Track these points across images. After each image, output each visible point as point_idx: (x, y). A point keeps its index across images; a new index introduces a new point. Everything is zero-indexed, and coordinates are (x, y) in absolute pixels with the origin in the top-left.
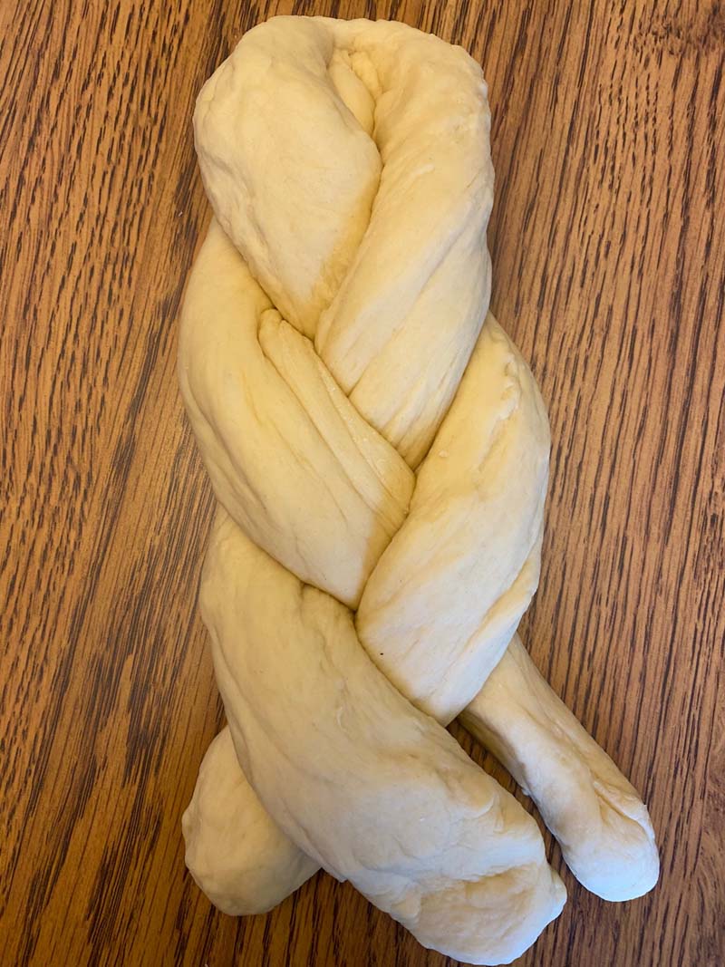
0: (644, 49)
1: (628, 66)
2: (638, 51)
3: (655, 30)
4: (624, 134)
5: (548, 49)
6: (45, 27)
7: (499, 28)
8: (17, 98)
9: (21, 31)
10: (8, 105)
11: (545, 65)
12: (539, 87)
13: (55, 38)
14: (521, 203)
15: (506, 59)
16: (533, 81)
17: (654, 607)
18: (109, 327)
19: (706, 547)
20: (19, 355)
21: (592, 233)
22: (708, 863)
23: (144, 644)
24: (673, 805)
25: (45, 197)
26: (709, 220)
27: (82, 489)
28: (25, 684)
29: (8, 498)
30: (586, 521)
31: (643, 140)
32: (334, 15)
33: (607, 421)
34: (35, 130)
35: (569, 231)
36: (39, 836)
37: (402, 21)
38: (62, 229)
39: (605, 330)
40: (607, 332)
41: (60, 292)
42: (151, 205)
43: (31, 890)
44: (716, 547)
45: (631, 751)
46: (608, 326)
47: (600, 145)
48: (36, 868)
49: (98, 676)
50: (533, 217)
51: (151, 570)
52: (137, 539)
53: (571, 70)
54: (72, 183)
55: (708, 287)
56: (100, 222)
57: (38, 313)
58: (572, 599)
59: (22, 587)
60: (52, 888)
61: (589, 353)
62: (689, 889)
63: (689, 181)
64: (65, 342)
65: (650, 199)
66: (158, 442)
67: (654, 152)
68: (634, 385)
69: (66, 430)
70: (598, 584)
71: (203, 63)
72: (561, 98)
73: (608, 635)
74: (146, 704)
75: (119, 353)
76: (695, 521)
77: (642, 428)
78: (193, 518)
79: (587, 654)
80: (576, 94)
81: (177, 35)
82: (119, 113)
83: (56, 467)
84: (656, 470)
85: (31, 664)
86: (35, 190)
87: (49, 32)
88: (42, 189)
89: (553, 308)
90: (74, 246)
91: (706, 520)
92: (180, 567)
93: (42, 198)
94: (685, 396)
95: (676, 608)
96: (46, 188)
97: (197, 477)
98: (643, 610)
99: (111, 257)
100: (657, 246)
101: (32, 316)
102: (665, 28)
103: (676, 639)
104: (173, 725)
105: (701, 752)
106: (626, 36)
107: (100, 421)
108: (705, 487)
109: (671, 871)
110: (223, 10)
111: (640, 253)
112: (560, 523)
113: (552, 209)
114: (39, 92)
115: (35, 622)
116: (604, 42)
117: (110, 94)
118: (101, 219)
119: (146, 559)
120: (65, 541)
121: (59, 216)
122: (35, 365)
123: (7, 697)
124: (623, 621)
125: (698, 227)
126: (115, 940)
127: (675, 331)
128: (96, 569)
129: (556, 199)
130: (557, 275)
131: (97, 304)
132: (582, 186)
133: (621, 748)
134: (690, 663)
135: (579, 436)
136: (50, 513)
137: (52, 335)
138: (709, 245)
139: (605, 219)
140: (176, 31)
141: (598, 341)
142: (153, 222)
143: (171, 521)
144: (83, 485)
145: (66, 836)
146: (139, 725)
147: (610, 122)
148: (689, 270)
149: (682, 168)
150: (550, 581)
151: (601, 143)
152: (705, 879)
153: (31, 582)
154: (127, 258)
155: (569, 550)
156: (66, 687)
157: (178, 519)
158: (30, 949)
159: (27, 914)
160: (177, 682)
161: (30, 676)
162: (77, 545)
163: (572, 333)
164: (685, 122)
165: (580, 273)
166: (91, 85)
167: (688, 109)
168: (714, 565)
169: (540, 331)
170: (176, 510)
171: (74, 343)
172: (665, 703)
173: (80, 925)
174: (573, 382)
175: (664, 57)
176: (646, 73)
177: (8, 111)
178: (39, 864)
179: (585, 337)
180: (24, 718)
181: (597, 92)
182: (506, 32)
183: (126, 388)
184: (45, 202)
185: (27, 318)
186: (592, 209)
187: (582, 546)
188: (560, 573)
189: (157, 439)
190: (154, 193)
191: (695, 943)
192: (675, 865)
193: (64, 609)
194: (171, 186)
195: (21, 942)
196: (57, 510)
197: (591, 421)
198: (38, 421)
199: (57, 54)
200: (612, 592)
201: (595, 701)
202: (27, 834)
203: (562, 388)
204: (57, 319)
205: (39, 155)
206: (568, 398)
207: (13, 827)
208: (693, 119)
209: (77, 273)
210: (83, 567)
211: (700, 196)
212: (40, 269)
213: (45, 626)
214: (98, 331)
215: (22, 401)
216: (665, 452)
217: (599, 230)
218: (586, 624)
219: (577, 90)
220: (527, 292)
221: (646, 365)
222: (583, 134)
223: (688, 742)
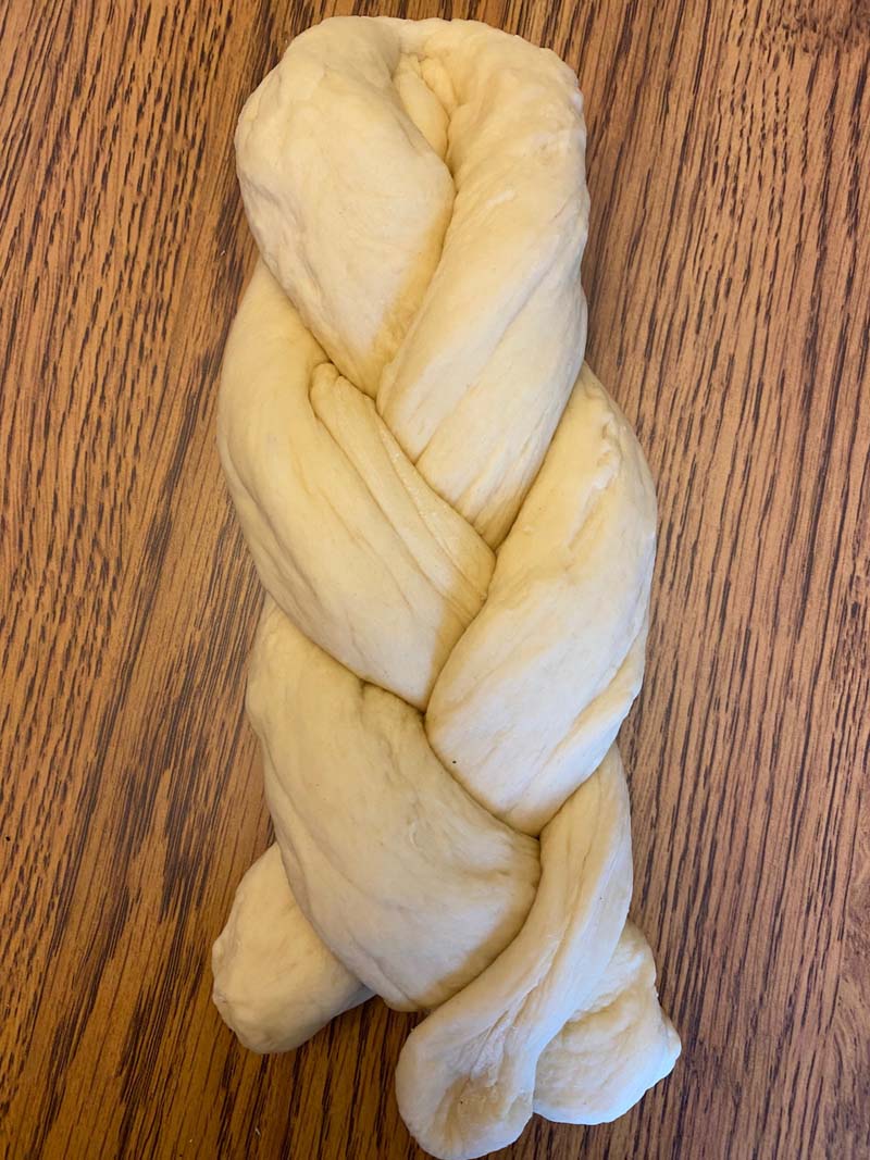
0: (773, 46)
1: (753, 66)
2: (765, 49)
3: (786, 23)
4: (749, 150)
5: (658, 48)
6: (64, 35)
7: (598, 24)
8: (33, 119)
9: (36, 40)
10: (22, 128)
11: (653, 68)
12: (647, 95)
13: (75, 47)
14: (625, 234)
15: (607, 62)
16: (639, 87)
17: (783, 714)
18: (141, 387)
19: (845, 641)
20: (37, 420)
21: (710, 268)
22: (847, 1016)
23: (184, 757)
24: (806, 946)
25: (66, 236)
26: (850, 251)
27: (111, 577)
28: (47, 804)
29: (25, 588)
30: (702, 612)
31: (771, 156)
32: (402, 14)
33: (727, 493)
34: (53, 157)
35: (682, 267)
36: (63, 979)
37: (483, 21)
38: (85, 272)
39: (725, 384)
40: (728, 387)
41: (83, 347)
42: (188, 243)
43: (55, 1042)
44: (858, 642)
45: (755, 884)
46: (729, 380)
47: (720, 163)
48: (60, 1016)
49: (130, 795)
50: (639, 250)
51: (191, 671)
52: (175, 635)
53: (685, 74)
54: (97, 218)
55: (849, 331)
56: (130, 264)
57: (58, 373)
58: (685, 704)
59: (42, 691)
60: (79, 1039)
61: (706, 412)
62: (824, 1046)
63: (826, 203)
64: (89, 405)
65: (779, 227)
66: (198, 522)
67: (785, 170)
68: (759, 450)
69: (92, 508)
70: (717, 686)
71: (248, 74)
72: (673, 107)
73: (728, 747)
74: (186, 828)
75: (151, 419)
76: (832, 612)
77: (769, 501)
78: (239, 610)
79: (703, 769)
80: (690, 102)
81: (217, 41)
82: (151, 134)
83: (80, 552)
84: (786, 551)
85: (53, 779)
86: (53, 227)
87: (68, 40)
88: (62, 226)
89: (663, 359)
90: (100, 292)
91: (845, 609)
92: (224, 667)
93: (62, 237)
94: (822, 461)
95: (809, 715)
96: (66, 226)
97: (244, 563)
98: (770, 717)
99: (143, 305)
100: (788, 283)
101: (51, 375)
102: (798, 21)
103: (809, 751)
104: (217, 852)
105: (839, 885)
106: (751, 31)
107: (131, 497)
108: (844, 570)
109: (803, 1023)
110: (272, 10)
111: (767, 291)
112: (671, 615)
113: (661, 241)
114: (58, 111)
115: (56, 732)
116: (725, 39)
117: (140, 113)
118: (130, 260)
119: (185, 658)
120: (91, 637)
121: (82, 257)
122: (55, 431)
123: (26, 817)
124: (746, 728)
125: (838, 260)
126: (151, 1099)
127: (809, 385)
128: (127, 671)
129: (666, 229)
130: (668, 319)
131: (126, 360)
132: (698, 212)
133: (744, 881)
134: (826, 780)
135: (693, 511)
136: (74, 605)
137: (75, 397)
138: (850, 281)
139: (726, 251)
140: (216, 37)
141: (716, 397)
142: (191, 263)
143: (214, 614)
144: (112, 573)
145: (95, 978)
146: (178, 851)
147: (731, 133)
148: (826, 312)
149: (818, 189)
150: (659, 682)
151: (720, 160)
152: (843, 1035)
153: (52, 686)
154: (162, 305)
155: (682, 645)
156: (94, 806)
157: (222, 611)
158: (54, 1108)
159: (51, 1069)
160: (222, 800)
161: (51, 794)
162: (105, 642)
163: (686, 388)
164: (822, 133)
165: (695, 316)
166: (118, 103)
167: (826, 117)
168: (856, 664)
169: (647, 386)
170: (220, 601)
171: (100, 406)
172: (796, 827)
173: (111, 1082)
174: (686, 446)
175: (797, 55)
176: (775, 76)
177: (21, 136)
178: (63, 1013)
179: (701, 393)
180: (45, 842)
181: (716, 100)
182: (608, 30)
183: (161, 458)
184: (64, 243)
185: (46, 377)
186: (710, 240)
187: (697, 642)
188: (670, 674)
189: (198, 517)
190: (191, 229)
191: (831, 1111)
192: (807, 1019)
193: (91, 717)
194: (212, 220)
195: (43, 1101)
196: (82, 601)
197: (708, 493)
198: (59, 497)
199: (78, 67)
200: (733, 696)
201: (712, 826)
202: (50, 977)
203: (673, 454)
204: (80, 378)
205: (58, 188)
206: (681, 466)
207: (34, 969)
208: (831, 130)
209: (103, 325)
210: (113, 668)
211: (841, 222)
212: (60, 320)
213: (68, 737)
214: (127, 393)
215: (40, 474)
216: (797, 529)
217: (717, 264)
218: (701, 733)
219: (692, 97)
220: (631, 340)
221: (775, 425)
222: (699, 149)
223: (824, 873)
